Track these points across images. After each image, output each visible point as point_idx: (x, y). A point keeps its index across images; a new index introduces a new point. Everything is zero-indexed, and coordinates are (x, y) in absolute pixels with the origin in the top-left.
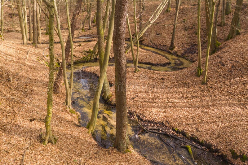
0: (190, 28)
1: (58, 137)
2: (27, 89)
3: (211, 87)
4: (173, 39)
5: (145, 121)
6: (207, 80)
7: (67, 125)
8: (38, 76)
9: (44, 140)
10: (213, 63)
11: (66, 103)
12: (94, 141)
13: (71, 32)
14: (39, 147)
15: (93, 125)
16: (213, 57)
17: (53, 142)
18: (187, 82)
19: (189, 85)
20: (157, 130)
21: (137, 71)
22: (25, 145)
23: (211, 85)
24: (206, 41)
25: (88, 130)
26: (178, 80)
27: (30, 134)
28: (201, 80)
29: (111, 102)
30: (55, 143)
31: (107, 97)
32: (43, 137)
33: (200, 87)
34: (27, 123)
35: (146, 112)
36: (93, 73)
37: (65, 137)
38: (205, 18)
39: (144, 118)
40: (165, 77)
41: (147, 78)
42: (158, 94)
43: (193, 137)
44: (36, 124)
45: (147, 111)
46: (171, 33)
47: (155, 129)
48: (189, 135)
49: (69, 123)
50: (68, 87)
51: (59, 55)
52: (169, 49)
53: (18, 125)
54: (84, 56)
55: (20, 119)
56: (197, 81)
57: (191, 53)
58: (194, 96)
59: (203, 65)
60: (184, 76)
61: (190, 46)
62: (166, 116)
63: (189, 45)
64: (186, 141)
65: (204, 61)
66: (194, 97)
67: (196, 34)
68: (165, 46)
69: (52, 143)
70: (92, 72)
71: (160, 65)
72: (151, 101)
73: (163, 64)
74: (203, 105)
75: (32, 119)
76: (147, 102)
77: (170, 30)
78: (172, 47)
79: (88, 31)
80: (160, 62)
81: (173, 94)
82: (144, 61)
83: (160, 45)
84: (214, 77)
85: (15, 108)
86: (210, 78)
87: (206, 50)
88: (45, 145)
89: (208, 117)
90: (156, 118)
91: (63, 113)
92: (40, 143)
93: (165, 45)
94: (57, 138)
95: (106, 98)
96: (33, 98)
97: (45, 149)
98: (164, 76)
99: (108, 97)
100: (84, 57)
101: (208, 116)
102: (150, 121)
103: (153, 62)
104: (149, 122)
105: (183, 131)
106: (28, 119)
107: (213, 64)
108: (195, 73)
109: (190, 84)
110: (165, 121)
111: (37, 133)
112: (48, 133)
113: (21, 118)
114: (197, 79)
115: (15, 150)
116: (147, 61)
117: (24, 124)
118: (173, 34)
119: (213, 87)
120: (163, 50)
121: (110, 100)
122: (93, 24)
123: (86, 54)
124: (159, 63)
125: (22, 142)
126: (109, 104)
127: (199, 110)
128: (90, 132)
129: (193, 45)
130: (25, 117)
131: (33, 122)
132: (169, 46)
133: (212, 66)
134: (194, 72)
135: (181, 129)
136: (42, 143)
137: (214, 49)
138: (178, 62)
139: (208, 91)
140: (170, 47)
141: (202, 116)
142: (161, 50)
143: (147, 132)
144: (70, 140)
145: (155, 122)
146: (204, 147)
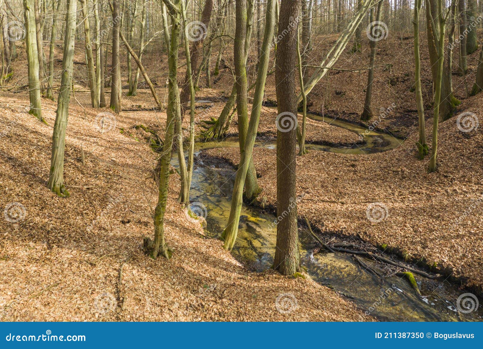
0: (400, 80)
1: (174, 248)
2: (110, 175)
3: (446, 177)
4: (367, 101)
5: (326, 233)
6: (437, 164)
7: (185, 234)
8: (126, 157)
9: (151, 249)
10: (447, 134)
11: (180, 199)
12: (235, 261)
13: (192, 70)
14: (144, 261)
15: (233, 234)
16: (447, 124)
17: (167, 256)
18: (400, 170)
19: (403, 174)
20: (348, 247)
21: (304, 153)
22: (120, 257)
23: (447, 172)
24: (433, 104)
25: (223, 243)
26: (382, 166)
27: (126, 242)
28: (426, 165)
29: (259, 203)
30: (170, 257)
31: (251, 193)
32: (150, 244)
33: (425, 177)
34: (118, 226)
35: (325, 217)
36: (222, 157)
37: (185, 250)
38: (429, 61)
39: (324, 228)
40: (357, 163)
41: (323, 164)
42: (347, 189)
43: (417, 259)
44: (132, 228)
45: (328, 216)
46: (364, 91)
47: (344, 247)
48: (409, 254)
49: (189, 231)
50: (184, 169)
51: (158, 126)
52: (362, 119)
53: (104, 228)
54: (203, 129)
55: (106, 220)
56: (419, 167)
57: (404, 125)
58: (415, 191)
59: (428, 139)
60: (392, 160)
61: (401, 113)
62: (364, 225)
63: (399, 113)
64: (404, 266)
65: (429, 132)
66: (415, 193)
67: (411, 92)
68: (354, 114)
69: (165, 256)
70: (220, 156)
71: (346, 146)
72: (334, 200)
73: (352, 144)
74: (432, 205)
75: (126, 220)
76: (327, 201)
77: (361, 84)
78: (366, 115)
79: (205, 90)
80: (346, 140)
81: (375, 189)
82: (314, 139)
83: (344, 112)
84: (451, 158)
85: (94, 203)
86: (442, 160)
87: (432, 119)
88: (153, 258)
89: (444, 225)
90: (345, 228)
91: (177, 215)
92: (145, 254)
93: (352, 112)
94: (172, 250)
95: (251, 196)
96: (122, 190)
97: (154, 264)
98: (356, 161)
99: (253, 194)
100: (202, 132)
101: (443, 223)
102: (334, 233)
103: (333, 141)
104: (332, 234)
105: (398, 249)
106: (118, 221)
107: (448, 136)
108: (414, 153)
109: (405, 173)
110: (362, 233)
111: (137, 241)
112: (159, 237)
113: (107, 217)
114: (418, 163)
115: (105, 262)
116: (320, 139)
117: (113, 227)
118: (368, 92)
119: (450, 176)
120: (350, 122)
121: (258, 198)
122: (213, 77)
123: (207, 126)
124: (343, 141)
125: (114, 252)
126: (256, 206)
127: (425, 214)
128: (227, 247)
129: (407, 112)
130: (112, 217)
131: (128, 225)
132: (360, 113)
133: (446, 140)
134: (411, 151)
135: (393, 244)
136: (148, 255)
137: (449, 112)
138: (380, 141)
139: (441, 183)
140: (363, 115)
141: (431, 224)
142: (346, 121)
143: (330, 252)
144: (195, 256)
145: (343, 235)
146: (438, 275)
